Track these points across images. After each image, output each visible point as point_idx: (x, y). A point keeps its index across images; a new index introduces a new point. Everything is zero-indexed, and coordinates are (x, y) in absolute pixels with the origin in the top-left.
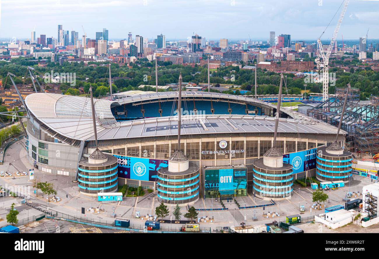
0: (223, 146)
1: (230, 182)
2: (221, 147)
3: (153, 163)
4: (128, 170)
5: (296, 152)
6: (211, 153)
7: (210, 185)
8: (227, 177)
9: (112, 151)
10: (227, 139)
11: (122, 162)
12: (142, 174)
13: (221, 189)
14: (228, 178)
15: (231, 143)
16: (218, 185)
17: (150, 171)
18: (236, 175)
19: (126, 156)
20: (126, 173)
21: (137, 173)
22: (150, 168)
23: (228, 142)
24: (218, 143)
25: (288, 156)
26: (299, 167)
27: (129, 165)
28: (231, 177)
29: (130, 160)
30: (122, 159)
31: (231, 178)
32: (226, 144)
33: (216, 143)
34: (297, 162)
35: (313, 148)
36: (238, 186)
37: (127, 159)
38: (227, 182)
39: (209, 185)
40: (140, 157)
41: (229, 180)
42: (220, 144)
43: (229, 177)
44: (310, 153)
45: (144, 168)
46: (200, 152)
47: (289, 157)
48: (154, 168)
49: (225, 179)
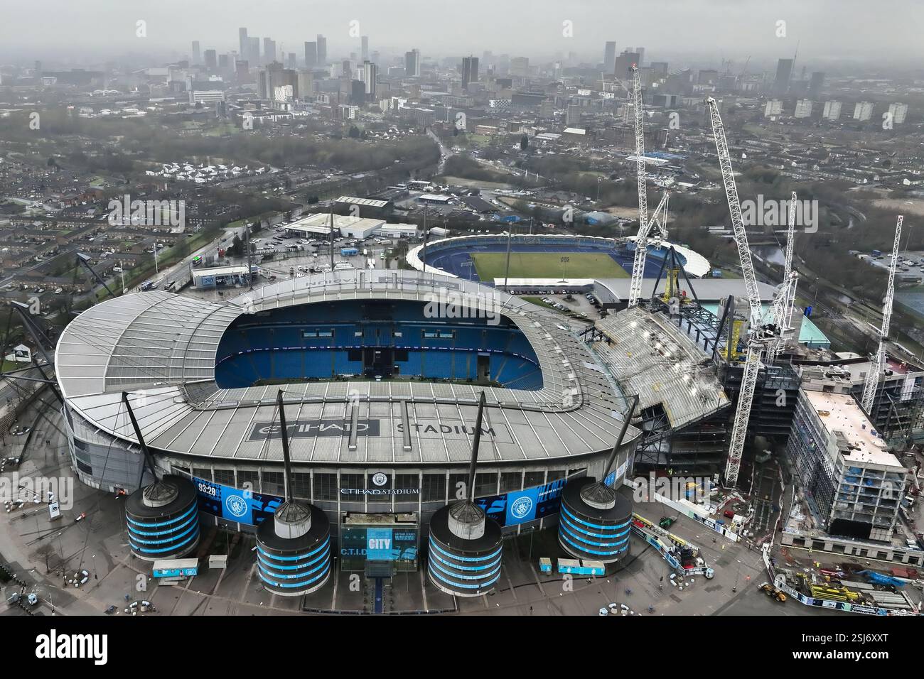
0: (380, 481)
1: (387, 548)
2: (377, 484)
3: (257, 499)
4: (219, 504)
5: (522, 490)
6: (357, 492)
7: (352, 552)
8: (381, 540)
9: (191, 471)
10: (388, 471)
11: (208, 490)
12: (241, 513)
13: (370, 558)
14: (384, 542)
15: (394, 478)
16: (365, 552)
17: (253, 510)
18: (397, 538)
19: (213, 482)
20: (215, 508)
21: (233, 512)
22: (253, 506)
23: (389, 476)
24: (371, 476)
25: (504, 497)
26: (525, 513)
27: (220, 497)
28: (389, 540)
29: (219, 489)
30: (207, 486)
31: (388, 542)
32: (386, 478)
33: (366, 477)
34: (522, 506)
35: (558, 481)
36: (401, 555)
37: (215, 488)
38: (381, 548)
39: (349, 552)
40: (236, 488)
41: (384, 545)
42: (374, 478)
43: (386, 540)
44: (550, 489)
45: (244, 506)
46: (339, 490)
47: (506, 499)
48: (261, 507)
49: (377, 544)
